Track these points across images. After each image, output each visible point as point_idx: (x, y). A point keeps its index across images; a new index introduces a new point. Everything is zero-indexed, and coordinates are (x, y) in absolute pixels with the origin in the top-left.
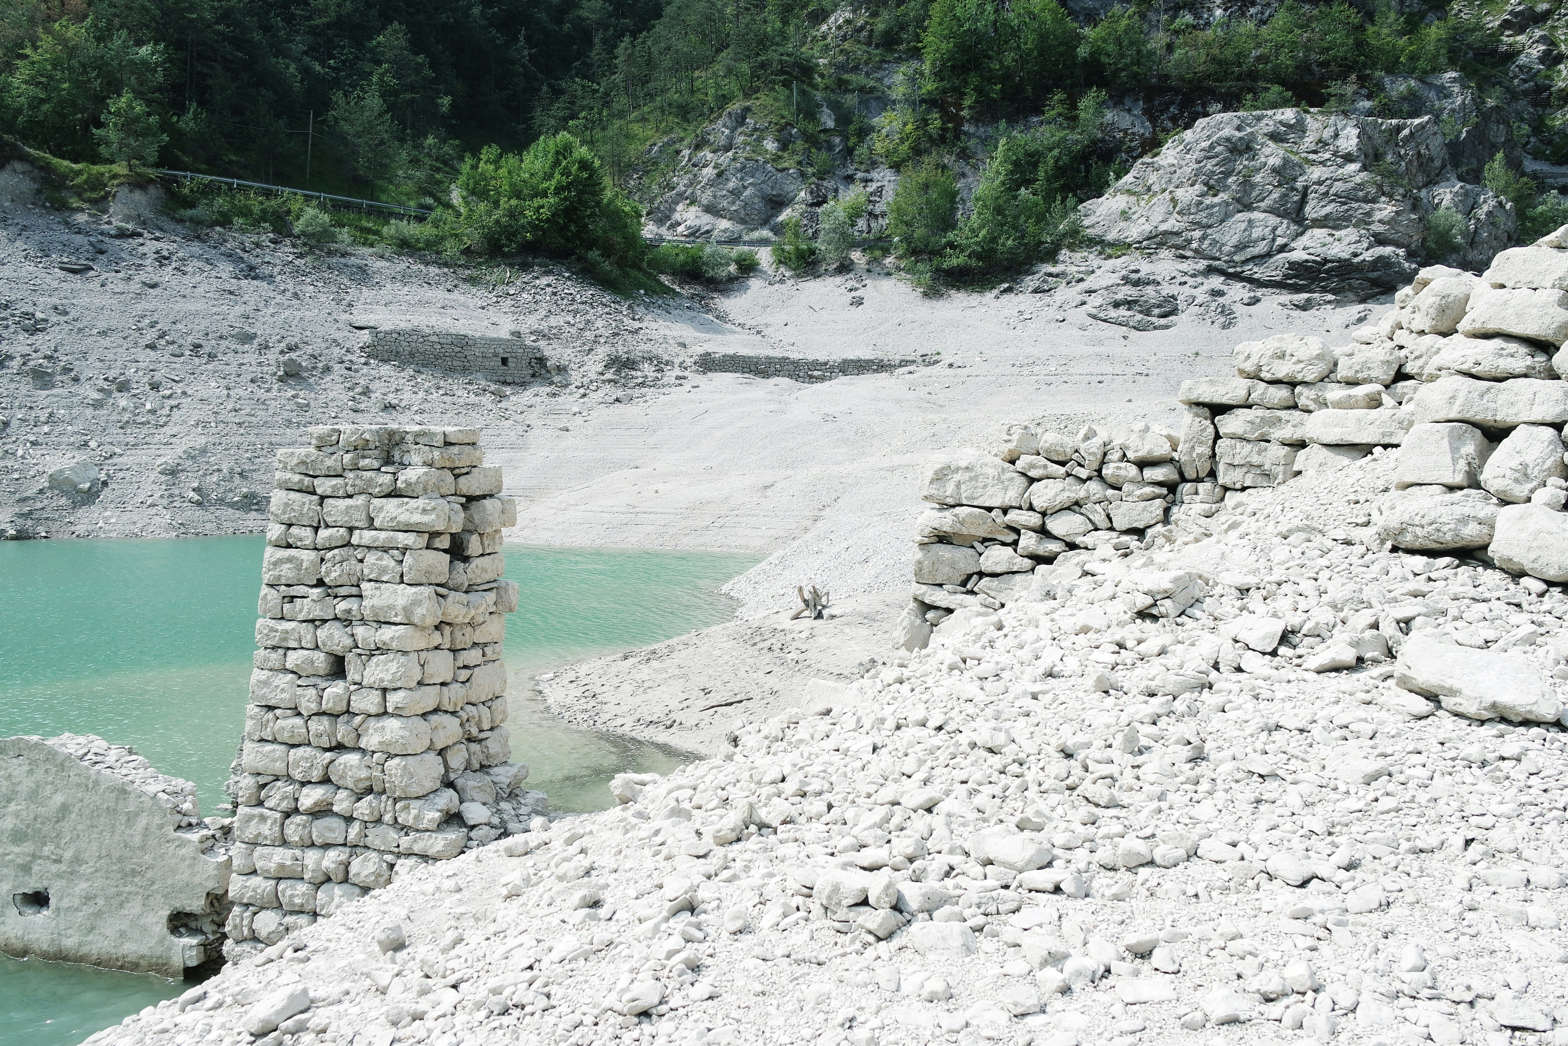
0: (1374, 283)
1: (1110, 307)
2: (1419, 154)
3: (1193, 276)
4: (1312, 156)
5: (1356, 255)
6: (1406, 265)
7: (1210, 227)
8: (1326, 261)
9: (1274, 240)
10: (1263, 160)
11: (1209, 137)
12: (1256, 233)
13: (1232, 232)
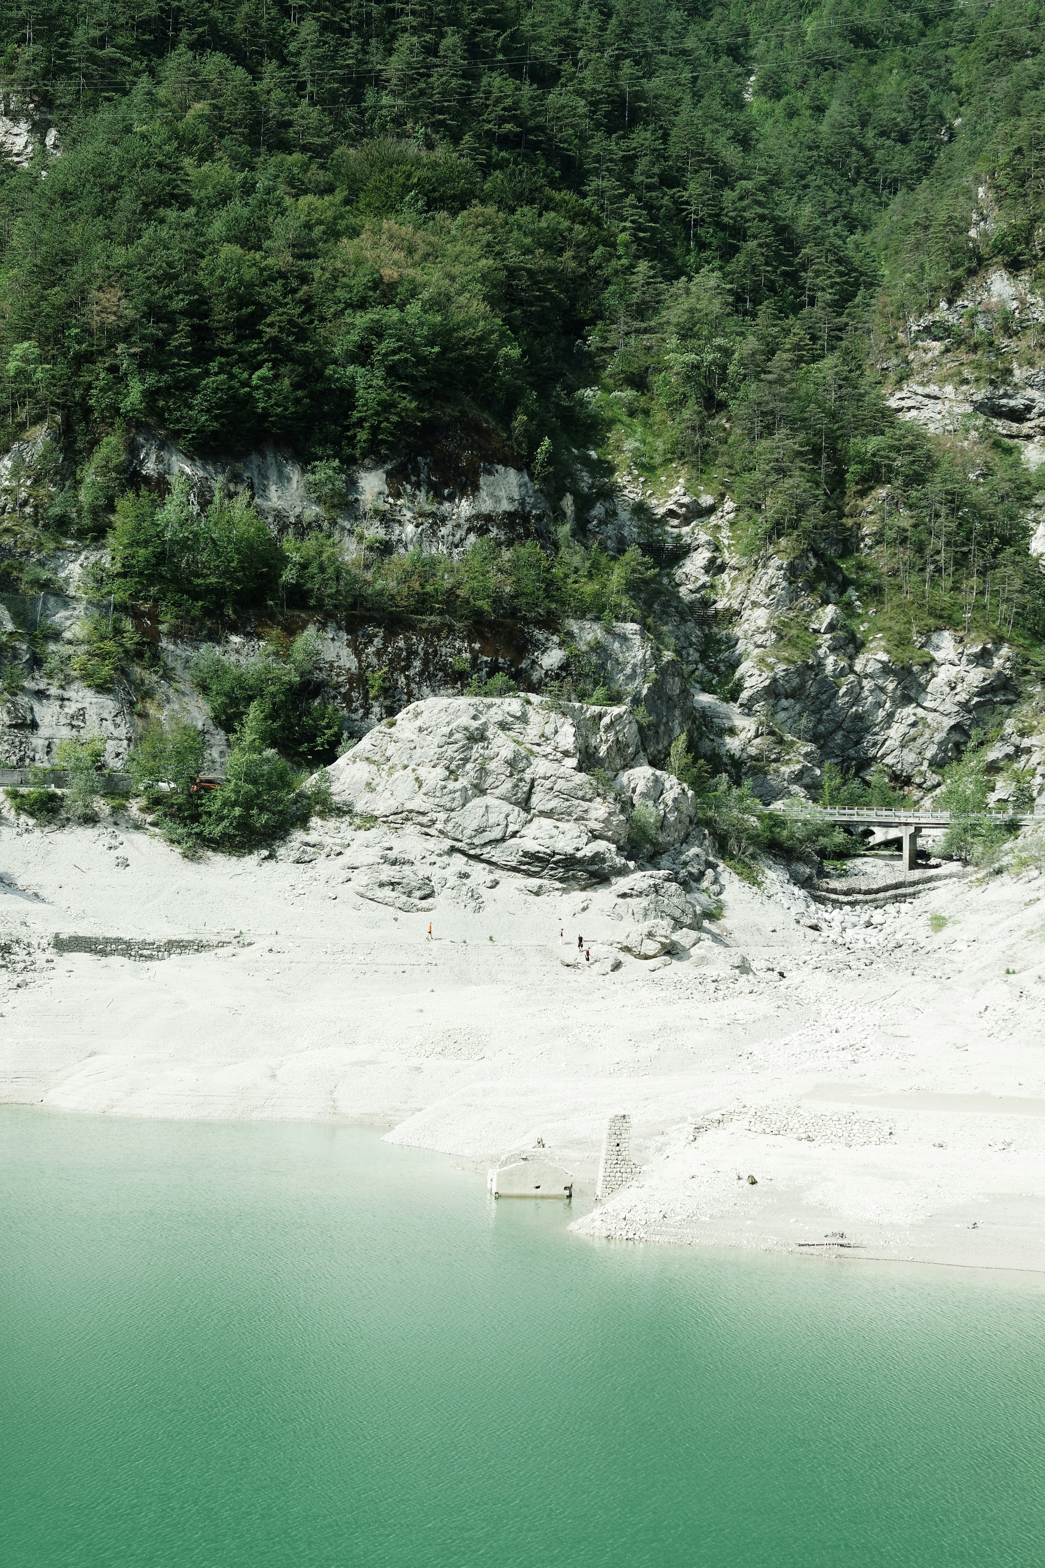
0: (592, 874)
1: (376, 887)
2: (617, 740)
3: (440, 855)
4: (535, 749)
5: (578, 850)
6: (617, 860)
7: (453, 810)
8: (555, 853)
9: (507, 826)
10: (496, 750)
11: (448, 723)
12: (493, 819)
13: (472, 816)
